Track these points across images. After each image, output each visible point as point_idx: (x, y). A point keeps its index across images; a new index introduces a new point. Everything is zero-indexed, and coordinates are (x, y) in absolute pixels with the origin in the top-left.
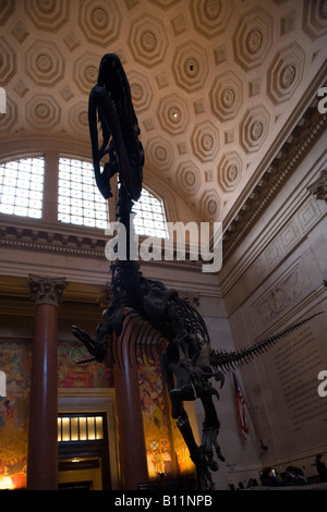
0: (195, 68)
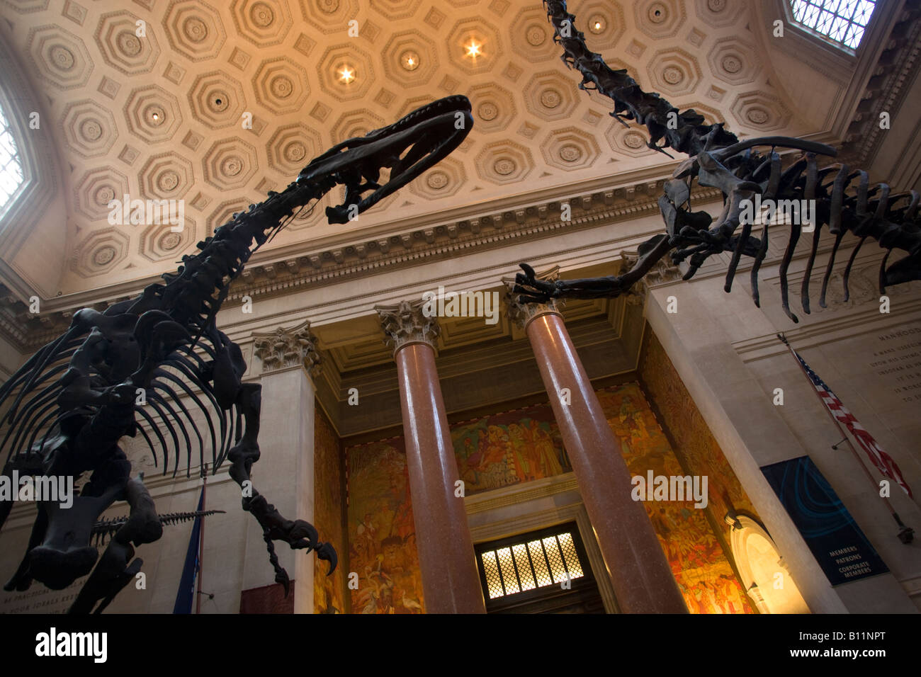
0: (222, 106)
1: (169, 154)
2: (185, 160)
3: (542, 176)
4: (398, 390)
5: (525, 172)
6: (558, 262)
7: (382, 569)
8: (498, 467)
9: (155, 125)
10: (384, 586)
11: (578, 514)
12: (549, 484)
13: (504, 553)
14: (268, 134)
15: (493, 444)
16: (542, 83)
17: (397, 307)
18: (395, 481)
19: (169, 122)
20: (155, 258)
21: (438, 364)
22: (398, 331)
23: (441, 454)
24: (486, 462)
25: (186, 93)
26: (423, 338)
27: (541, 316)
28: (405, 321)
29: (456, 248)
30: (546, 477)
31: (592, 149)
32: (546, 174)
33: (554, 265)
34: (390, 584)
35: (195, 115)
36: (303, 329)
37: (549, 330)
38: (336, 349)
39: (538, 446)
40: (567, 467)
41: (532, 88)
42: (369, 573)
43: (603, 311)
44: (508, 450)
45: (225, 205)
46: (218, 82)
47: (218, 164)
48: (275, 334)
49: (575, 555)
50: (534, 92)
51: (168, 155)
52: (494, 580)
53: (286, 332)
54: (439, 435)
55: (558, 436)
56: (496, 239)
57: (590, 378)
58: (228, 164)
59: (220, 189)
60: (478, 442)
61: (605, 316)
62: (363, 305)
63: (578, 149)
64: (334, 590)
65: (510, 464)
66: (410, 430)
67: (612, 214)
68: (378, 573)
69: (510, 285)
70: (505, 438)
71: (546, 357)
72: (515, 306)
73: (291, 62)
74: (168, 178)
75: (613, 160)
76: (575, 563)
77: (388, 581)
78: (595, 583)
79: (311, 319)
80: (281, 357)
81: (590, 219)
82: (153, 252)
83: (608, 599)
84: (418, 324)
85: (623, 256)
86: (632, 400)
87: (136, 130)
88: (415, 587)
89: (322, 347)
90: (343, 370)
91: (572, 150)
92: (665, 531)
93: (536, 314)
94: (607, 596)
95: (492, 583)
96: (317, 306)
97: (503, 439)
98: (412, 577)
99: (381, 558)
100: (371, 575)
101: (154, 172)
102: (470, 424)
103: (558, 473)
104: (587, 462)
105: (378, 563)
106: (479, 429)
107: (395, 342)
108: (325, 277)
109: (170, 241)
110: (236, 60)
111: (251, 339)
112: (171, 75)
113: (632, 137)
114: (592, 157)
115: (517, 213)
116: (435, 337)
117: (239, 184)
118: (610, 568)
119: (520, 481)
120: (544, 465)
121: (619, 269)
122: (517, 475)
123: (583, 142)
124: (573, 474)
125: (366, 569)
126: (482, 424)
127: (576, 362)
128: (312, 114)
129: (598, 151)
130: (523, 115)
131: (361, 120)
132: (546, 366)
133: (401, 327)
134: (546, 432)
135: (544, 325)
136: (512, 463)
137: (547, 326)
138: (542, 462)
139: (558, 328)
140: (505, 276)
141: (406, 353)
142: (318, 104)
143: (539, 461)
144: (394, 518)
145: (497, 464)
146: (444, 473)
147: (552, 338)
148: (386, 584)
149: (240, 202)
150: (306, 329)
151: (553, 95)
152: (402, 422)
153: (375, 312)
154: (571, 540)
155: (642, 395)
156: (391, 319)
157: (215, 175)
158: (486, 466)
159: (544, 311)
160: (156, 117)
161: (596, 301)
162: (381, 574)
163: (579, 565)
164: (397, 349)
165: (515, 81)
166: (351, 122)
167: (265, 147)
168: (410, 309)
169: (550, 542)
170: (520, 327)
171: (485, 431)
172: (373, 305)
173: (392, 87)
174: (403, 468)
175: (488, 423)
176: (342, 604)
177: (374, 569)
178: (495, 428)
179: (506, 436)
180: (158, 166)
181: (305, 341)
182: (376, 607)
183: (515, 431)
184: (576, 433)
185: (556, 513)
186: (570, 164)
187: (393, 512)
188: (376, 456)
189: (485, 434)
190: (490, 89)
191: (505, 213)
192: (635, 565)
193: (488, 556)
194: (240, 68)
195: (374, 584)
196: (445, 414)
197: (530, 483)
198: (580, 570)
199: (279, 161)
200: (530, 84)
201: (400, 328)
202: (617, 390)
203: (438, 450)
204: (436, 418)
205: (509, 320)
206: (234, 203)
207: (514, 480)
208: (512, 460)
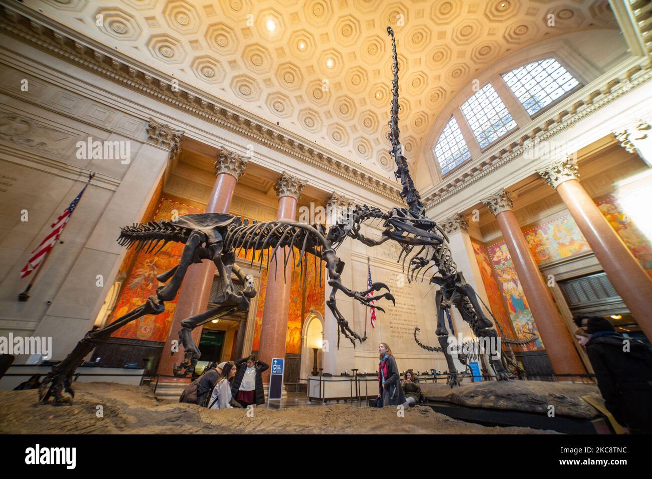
10: (152, 272)
16: (345, 100)
28: (232, 162)
33: (307, 179)
42: (147, 263)
48: (162, 126)
50: (340, 101)
53: (169, 129)
75: (350, 151)
80: (161, 139)
99: (156, 259)
111: (148, 120)
130: (330, 107)
131: (263, 52)
141: (224, 177)
153: (220, 148)
172: (221, 145)
173: (287, 50)
177: (151, 262)
181: (178, 140)
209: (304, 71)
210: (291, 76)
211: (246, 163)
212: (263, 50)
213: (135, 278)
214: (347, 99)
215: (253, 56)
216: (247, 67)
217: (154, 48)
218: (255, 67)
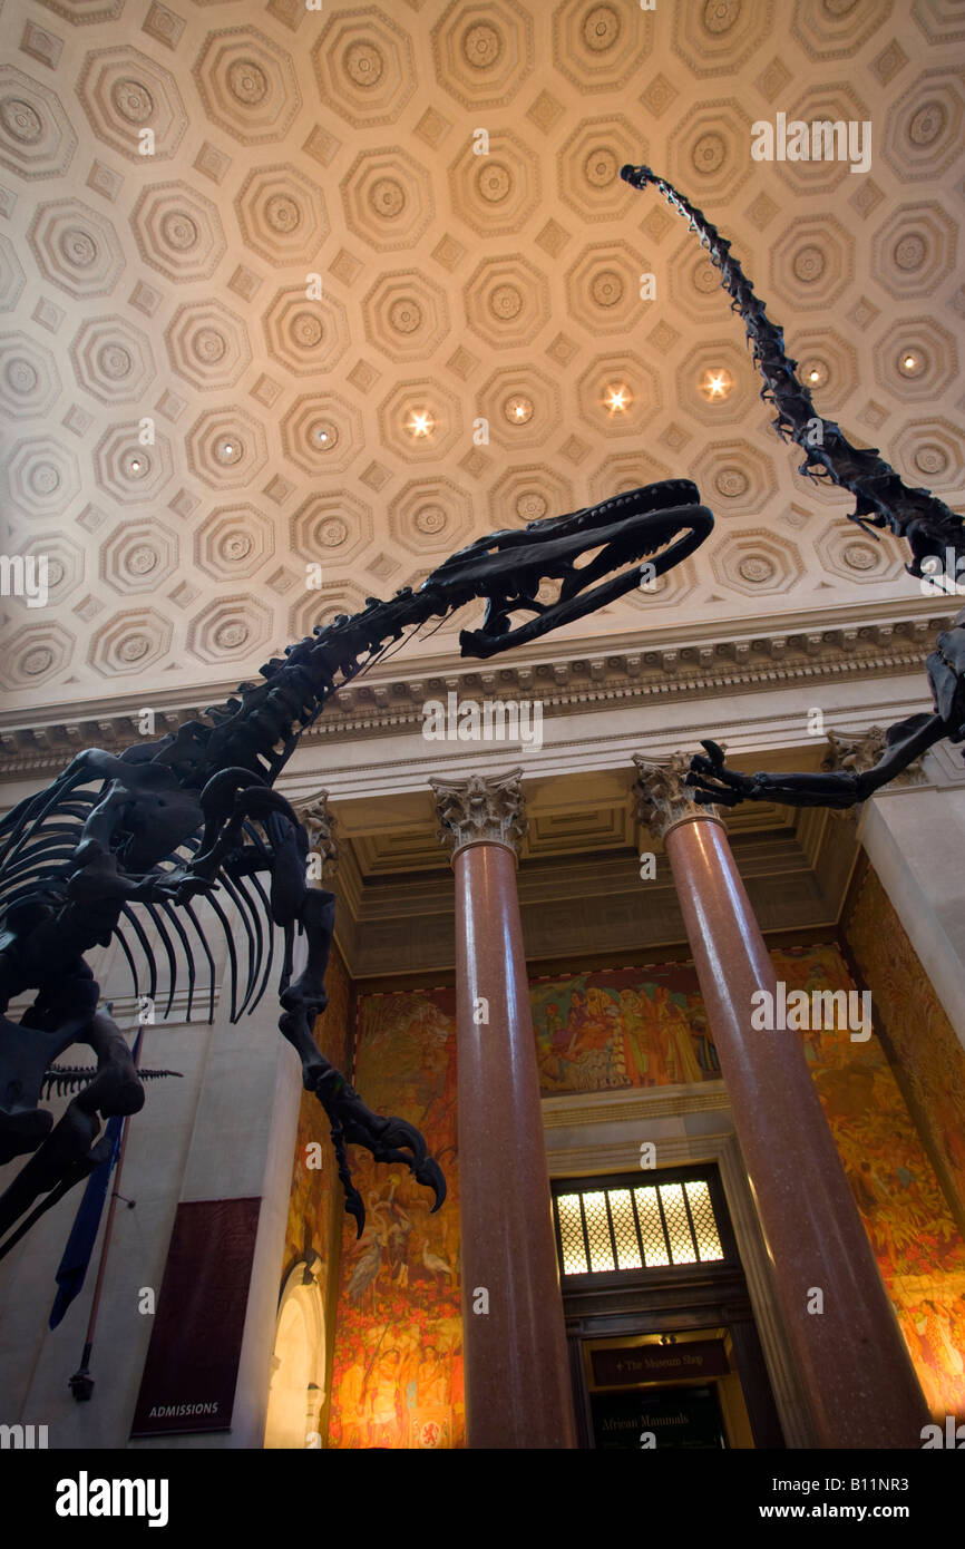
1: (148, 521)
2: (171, 532)
3: (708, 601)
4: (453, 915)
5: (682, 592)
6: (724, 738)
7: (395, 1200)
8: (598, 1057)
9: (134, 477)
11: (722, 1151)
12: (678, 1095)
13: (594, 1200)
14: (295, 502)
15: (593, 1018)
16: (719, 458)
17: (464, 784)
18: (430, 1059)
19: (154, 475)
20: (110, 672)
21: (519, 879)
22: (463, 822)
23: (511, 1025)
24: (577, 1048)
25: (184, 435)
26: (500, 837)
27: (690, 821)
28: (475, 808)
29: (565, 701)
30: (674, 1083)
31: (793, 567)
32: (715, 598)
34: (406, 1225)
35: (192, 467)
36: (316, 802)
37: (701, 845)
38: (362, 839)
39: (665, 1030)
40: (711, 1070)
41: (704, 464)
42: (373, 1203)
43: (789, 824)
44: (615, 1031)
45: (220, 603)
46: (231, 422)
47: (217, 541)
49: (712, 1220)
51: (146, 523)
52: (573, 1243)
54: (510, 994)
55: (701, 1019)
56: (628, 693)
57: (761, 929)
58: (230, 542)
59: (216, 578)
60: (570, 1012)
61: (791, 832)
62: (411, 775)
63: (769, 563)
64: (317, 1222)
65: (616, 1054)
66: (466, 978)
67: (817, 671)
68: (389, 1205)
69: (645, 768)
70: (613, 1011)
71: (694, 888)
72: (650, 801)
73: (341, 400)
74: (141, 555)
75: (824, 585)
76: (711, 1234)
77: (403, 1221)
78: (743, 1274)
79: (329, 789)
81: (782, 675)
82: (107, 662)
83: (763, 1306)
84: (495, 814)
85: (830, 738)
86: (826, 974)
87: (106, 482)
88: (445, 1237)
89: (342, 833)
90: (367, 873)
91: (760, 564)
92: (870, 1202)
93: (683, 818)
94: (762, 1300)
95: (570, 1248)
96: (341, 770)
97: (609, 1012)
98: (442, 1218)
100: (377, 1206)
101: (123, 545)
102: (559, 981)
103: (696, 1080)
104: (747, 1068)
105: (389, 1187)
106: (574, 991)
107: (457, 837)
108: (358, 725)
109: (133, 649)
110: (261, 393)
112: (166, 407)
113: (856, 552)
114: (791, 577)
115: (666, 656)
116: (519, 838)
117: (244, 573)
118: (774, 1253)
119: (632, 1084)
120: (673, 1062)
121: (822, 760)
122: (627, 1074)
123: (778, 554)
124: (722, 1083)
125: (371, 1195)
126: (578, 984)
127: (742, 901)
128: (363, 478)
129: (801, 569)
131: (435, 493)
132: (692, 903)
133: (468, 815)
134: (679, 1009)
135: (695, 836)
136: (621, 1053)
137: (699, 839)
138: (669, 1058)
139: (716, 842)
140: (638, 751)
141: (471, 858)
142: (374, 465)
143: (664, 1054)
144: (423, 1118)
145: (596, 1052)
146: (513, 1056)
147: (706, 858)
148: (400, 1224)
149: (242, 599)
150: (321, 804)
151: (736, 477)
152: (454, 965)
153: (429, 788)
154: (706, 1193)
155: (843, 966)
156: (454, 802)
157: (210, 557)
158: (578, 1053)
159: (695, 815)
160: (136, 467)
161: (779, 808)
162: (393, 1207)
163: (716, 1239)
164: (457, 849)
165: (678, 452)
166: (420, 495)
167: (287, 522)
168: (485, 790)
169: (671, 1192)
170: (655, 835)
171: (581, 996)
172: (427, 778)
174: (445, 1039)
175: (587, 986)
176: (328, 1246)
177: (384, 1197)
178: (597, 992)
179: (613, 1006)
180: (129, 538)
182: (380, 1260)
183: (630, 1001)
184: (734, 1018)
185: (687, 1145)
186: (755, 586)
187: (423, 1108)
188: (404, 1014)
189: (582, 1000)
190: (638, 460)
191: (647, 654)
192: (818, 1254)
193: (568, 1203)
194: (266, 404)
195: (380, 1222)
196: (523, 962)
197: (646, 1089)
198: (719, 1248)
199: (306, 544)
200: (700, 459)
201: (465, 818)
202: (803, 953)
203: (508, 1018)
204: (509, 966)
205: (637, 823)
206: (232, 601)
207: (622, 1082)
208: (621, 1048)
209: (561, 466)
210: (535, 500)
211: (515, 791)
212: (433, 487)
213: (357, 1261)
214: (722, 451)
215: (416, 518)
216: (416, 553)
217: (204, 645)
218: (434, 539)
